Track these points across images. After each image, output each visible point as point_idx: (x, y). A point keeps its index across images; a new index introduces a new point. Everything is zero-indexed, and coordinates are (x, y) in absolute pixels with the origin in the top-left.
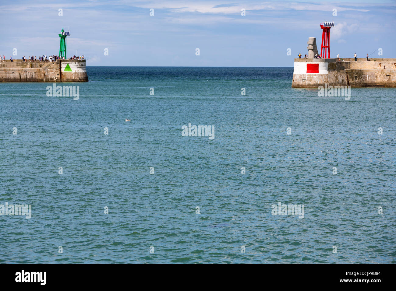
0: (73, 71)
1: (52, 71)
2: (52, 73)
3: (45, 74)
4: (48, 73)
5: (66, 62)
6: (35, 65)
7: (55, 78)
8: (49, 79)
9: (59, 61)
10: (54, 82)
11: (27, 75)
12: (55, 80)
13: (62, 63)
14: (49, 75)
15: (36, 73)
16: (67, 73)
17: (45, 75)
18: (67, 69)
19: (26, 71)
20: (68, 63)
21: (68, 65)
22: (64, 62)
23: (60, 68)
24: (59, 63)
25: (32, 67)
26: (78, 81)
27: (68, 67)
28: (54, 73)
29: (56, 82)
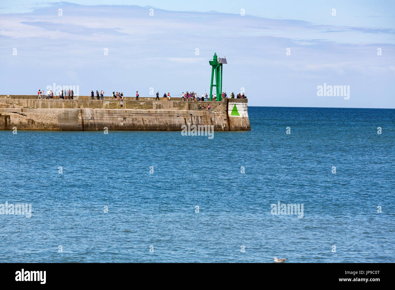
0: (241, 116)
1: (219, 116)
2: (219, 117)
3: (211, 119)
4: (214, 118)
5: (234, 102)
6: (192, 106)
7: (222, 124)
8: (217, 126)
9: (226, 101)
10: (222, 130)
11: (193, 120)
12: (223, 127)
13: (229, 103)
14: (216, 121)
15: (203, 118)
16: (235, 117)
17: (212, 121)
18: (234, 112)
19: (191, 115)
20: (236, 103)
21: (235, 107)
22: (232, 102)
23: (227, 111)
24: (226, 103)
25: (189, 110)
26: (247, 130)
27: (235, 110)
28: (221, 118)
29: (225, 130)
